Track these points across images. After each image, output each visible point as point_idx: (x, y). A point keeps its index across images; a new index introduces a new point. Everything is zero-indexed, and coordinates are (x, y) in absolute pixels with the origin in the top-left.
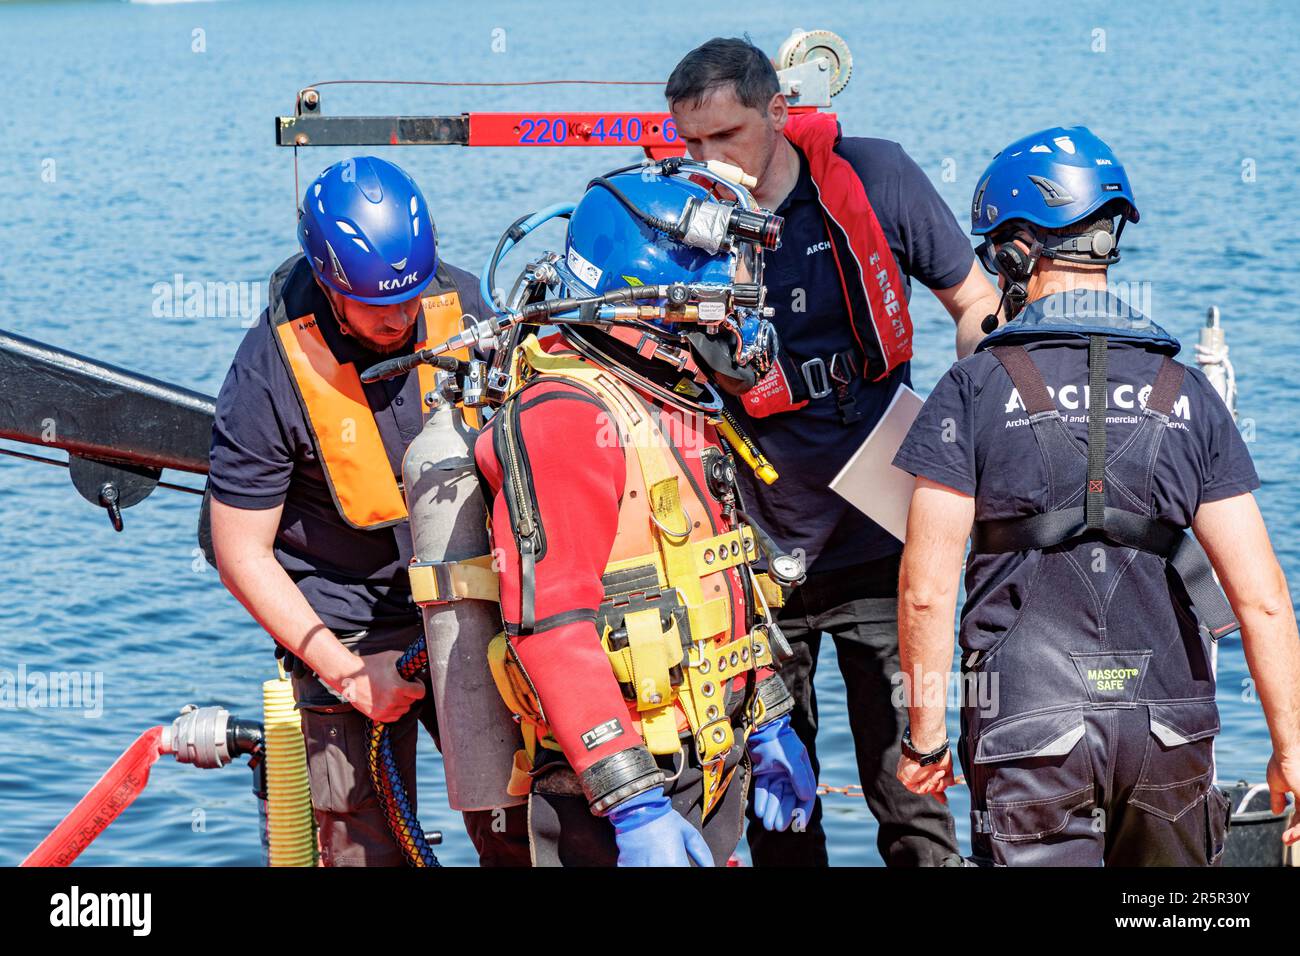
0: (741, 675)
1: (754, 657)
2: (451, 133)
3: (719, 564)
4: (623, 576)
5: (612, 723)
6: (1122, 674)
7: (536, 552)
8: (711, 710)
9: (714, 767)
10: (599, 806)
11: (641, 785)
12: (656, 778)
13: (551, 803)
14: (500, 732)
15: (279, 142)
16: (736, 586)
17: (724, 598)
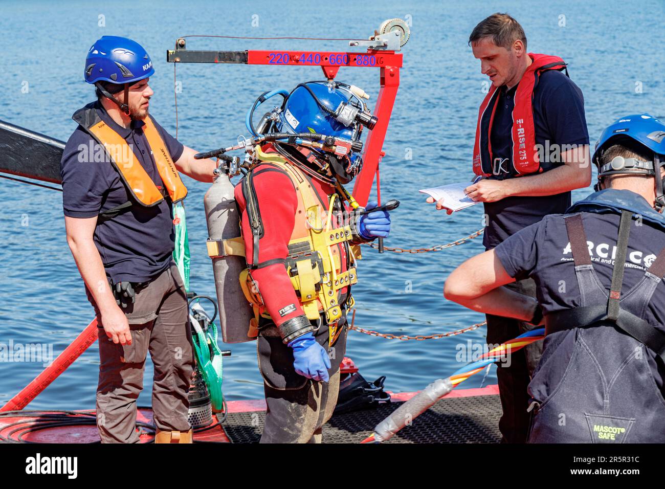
0: (345, 287)
1: (350, 280)
2: (241, 58)
3: (336, 241)
4: (296, 246)
5: (292, 306)
6: (615, 430)
7: (260, 234)
8: (332, 302)
9: (333, 325)
10: (286, 340)
11: (303, 331)
12: (310, 328)
13: (267, 339)
14: (243, 311)
15: (168, 61)
16: (343, 252)
17: (338, 256)
